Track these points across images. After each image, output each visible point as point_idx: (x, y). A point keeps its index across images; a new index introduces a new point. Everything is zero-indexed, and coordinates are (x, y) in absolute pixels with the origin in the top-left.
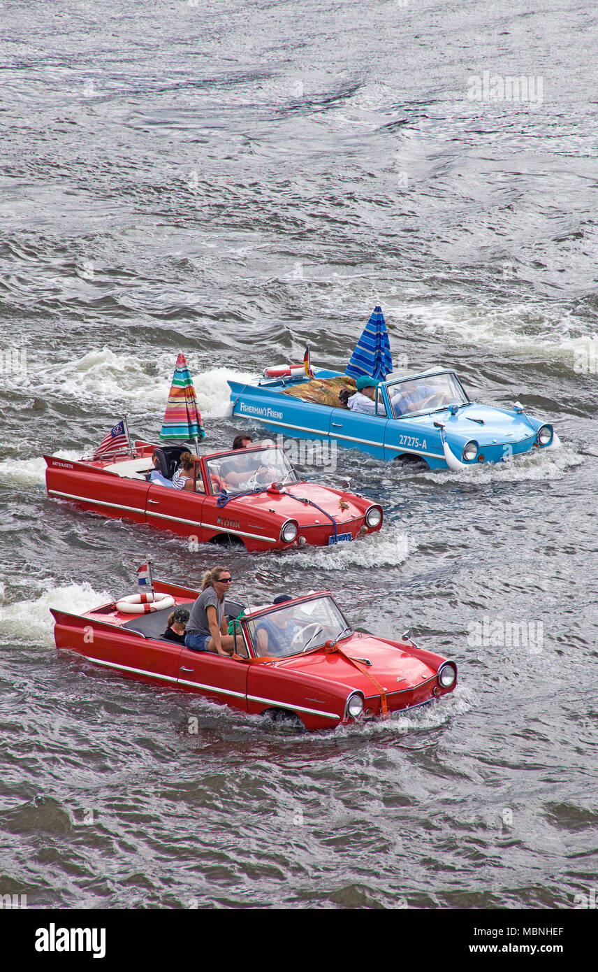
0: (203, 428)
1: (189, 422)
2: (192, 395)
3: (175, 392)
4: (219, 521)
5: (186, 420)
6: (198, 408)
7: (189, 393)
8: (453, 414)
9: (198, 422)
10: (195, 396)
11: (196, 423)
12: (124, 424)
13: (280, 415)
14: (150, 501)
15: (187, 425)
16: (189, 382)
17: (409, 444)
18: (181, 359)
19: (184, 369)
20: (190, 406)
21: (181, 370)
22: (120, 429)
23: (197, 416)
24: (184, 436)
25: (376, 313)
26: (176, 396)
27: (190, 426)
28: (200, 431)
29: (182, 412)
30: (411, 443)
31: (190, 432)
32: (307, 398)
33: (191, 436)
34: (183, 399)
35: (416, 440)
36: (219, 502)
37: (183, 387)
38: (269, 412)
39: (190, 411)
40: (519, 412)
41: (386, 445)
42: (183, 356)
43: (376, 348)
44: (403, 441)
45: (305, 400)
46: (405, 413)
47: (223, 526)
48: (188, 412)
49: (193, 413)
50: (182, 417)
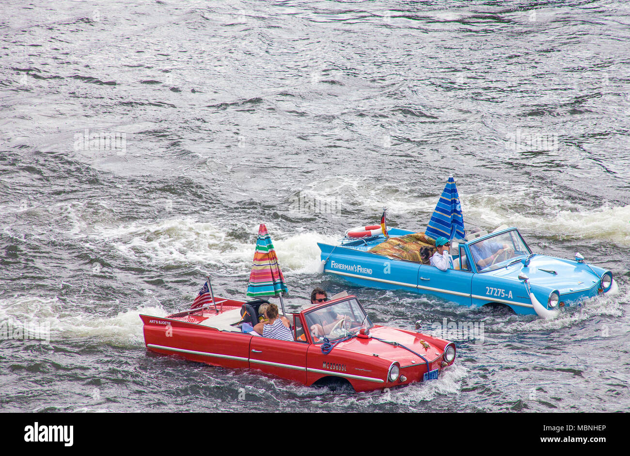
0: (285, 285)
1: (274, 280)
2: (275, 257)
3: (260, 257)
4: (324, 365)
5: (271, 279)
6: (281, 268)
7: (271, 256)
8: (526, 266)
9: (281, 279)
10: (277, 259)
11: (279, 281)
12: (208, 284)
13: (369, 271)
14: (254, 350)
15: (272, 283)
16: (271, 247)
17: (495, 295)
18: (263, 229)
19: (266, 236)
20: (273, 267)
21: (264, 238)
22: (205, 288)
23: (280, 274)
24: (270, 293)
25: (450, 183)
26: (261, 260)
27: (275, 284)
28: (283, 287)
29: (267, 273)
30: (497, 293)
31: (275, 289)
32: (393, 256)
33: (276, 292)
34: (267, 262)
35: (502, 291)
36: (323, 349)
37: (266, 252)
38: (359, 268)
39: (274, 271)
40: (580, 262)
41: (473, 296)
42: (264, 226)
43: (452, 212)
44: (490, 292)
45: (391, 258)
46: (485, 267)
47: (329, 370)
48: (272, 273)
49: (276, 273)
50: (268, 277)
